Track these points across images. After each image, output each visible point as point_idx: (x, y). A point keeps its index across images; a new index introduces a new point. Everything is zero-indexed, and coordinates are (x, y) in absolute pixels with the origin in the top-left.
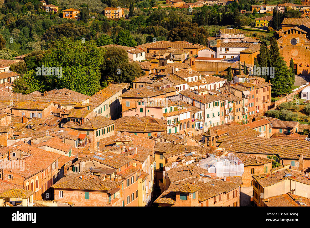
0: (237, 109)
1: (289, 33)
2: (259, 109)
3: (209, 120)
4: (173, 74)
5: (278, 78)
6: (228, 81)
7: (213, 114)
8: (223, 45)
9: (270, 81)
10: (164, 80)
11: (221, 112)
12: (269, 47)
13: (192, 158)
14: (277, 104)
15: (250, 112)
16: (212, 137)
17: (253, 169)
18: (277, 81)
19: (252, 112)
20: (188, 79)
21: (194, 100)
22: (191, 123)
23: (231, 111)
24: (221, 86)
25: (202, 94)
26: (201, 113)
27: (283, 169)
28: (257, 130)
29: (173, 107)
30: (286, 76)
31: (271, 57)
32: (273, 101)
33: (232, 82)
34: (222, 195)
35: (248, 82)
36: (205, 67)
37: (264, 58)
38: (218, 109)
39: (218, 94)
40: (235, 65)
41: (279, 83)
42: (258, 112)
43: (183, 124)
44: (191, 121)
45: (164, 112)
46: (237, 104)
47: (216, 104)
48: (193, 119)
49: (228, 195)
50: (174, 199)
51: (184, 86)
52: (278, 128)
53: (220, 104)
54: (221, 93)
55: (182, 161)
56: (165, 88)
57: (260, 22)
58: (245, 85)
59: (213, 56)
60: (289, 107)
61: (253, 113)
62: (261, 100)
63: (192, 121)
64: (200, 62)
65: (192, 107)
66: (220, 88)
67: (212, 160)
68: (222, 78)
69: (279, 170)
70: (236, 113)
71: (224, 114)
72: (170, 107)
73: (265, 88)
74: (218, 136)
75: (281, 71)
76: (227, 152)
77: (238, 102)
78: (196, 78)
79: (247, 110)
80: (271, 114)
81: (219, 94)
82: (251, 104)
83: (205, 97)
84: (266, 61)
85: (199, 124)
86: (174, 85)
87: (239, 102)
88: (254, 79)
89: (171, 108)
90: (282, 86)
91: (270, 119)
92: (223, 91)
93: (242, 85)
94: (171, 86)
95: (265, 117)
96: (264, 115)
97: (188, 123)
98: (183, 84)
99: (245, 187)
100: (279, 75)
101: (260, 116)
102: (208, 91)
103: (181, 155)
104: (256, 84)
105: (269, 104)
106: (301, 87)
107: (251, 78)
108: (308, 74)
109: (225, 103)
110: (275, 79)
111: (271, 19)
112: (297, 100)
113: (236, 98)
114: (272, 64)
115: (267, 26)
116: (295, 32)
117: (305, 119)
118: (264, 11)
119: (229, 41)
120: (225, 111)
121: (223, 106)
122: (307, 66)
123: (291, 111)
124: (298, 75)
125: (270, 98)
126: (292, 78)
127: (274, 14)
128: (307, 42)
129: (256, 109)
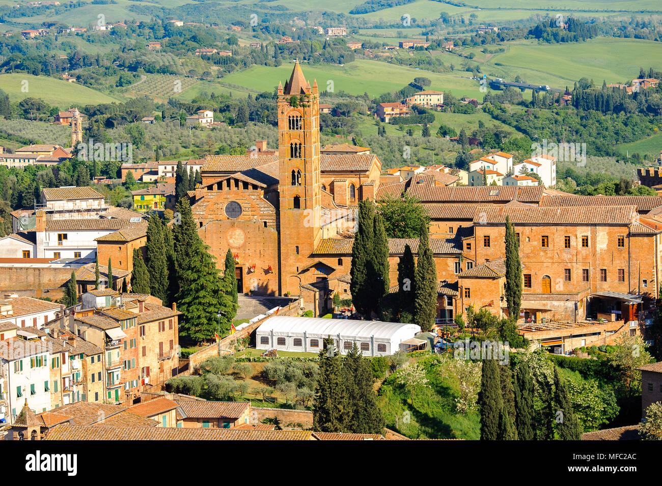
0: (93, 375)
1: (220, 187)
2: (148, 375)
3: (22, 400)
5: (195, 298)
6: (68, 307)
7: (33, 386)
8: (51, 227)
9: (174, 303)
11: (51, 381)
12: (171, 224)
14: (195, 361)
15: (125, 383)
16: (31, 430)
18: (194, 307)
19: (132, 382)
23: (77, 380)
24: (49, 320)
25: (2, 336)
30: (215, 292)
31: (175, 246)
32: (184, 356)
33: (78, 309)
35: (120, 307)
36: (8, 282)
37: (159, 248)
38: (43, 374)
39: (43, 338)
40: (86, 273)
41: (198, 310)
42: (146, 382)
46: (93, 361)
52: (198, 420)
53: (49, 362)
54: (51, 335)
57: (143, 199)
58: (111, 315)
59: (27, 254)
60: (226, 368)
61: (135, 385)
62: (153, 351)
66: (47, 324)
68: (52, 304)
70: (90, 385)
71: (59, 389)
73: (163, 323)
74: (47, 428)
75: (202, 281)
77: (96, 357)
79: (120, 376)
80: (181, 386)
81: (45, 337)
82: (129, 362)
84: (165, 255)
87: (99, 357)
88: (134, 299)
90: (206, 317)
91: (178, 398)
92: (56, 330)
95: (166, 393)
96: (163, 389)
100: (197, 291)
101: (153, 392)
102: (18, 329)
104: (141, 311)
105: (174, 363)
106: (255, 319)
107: (127, 298)
108: (269, 291)
109: (61, 360)
110: (187, 300)
111: (171, 190)
112: (245, 352)
113: (89, 346)
114: (180, 265)
115: (163, 209)
116: (237, 185)
117: (267, 395)
118: (154, 177)
119: (67, 216)
120: (62, 380)
121: (58, 367)
122: (267, 272)
123: (231, 377)
124: (247, 295)
125: (178, 350)
126: (231, 298)
127: (180, 178)
128: (268, 209)
129: (141, 376)
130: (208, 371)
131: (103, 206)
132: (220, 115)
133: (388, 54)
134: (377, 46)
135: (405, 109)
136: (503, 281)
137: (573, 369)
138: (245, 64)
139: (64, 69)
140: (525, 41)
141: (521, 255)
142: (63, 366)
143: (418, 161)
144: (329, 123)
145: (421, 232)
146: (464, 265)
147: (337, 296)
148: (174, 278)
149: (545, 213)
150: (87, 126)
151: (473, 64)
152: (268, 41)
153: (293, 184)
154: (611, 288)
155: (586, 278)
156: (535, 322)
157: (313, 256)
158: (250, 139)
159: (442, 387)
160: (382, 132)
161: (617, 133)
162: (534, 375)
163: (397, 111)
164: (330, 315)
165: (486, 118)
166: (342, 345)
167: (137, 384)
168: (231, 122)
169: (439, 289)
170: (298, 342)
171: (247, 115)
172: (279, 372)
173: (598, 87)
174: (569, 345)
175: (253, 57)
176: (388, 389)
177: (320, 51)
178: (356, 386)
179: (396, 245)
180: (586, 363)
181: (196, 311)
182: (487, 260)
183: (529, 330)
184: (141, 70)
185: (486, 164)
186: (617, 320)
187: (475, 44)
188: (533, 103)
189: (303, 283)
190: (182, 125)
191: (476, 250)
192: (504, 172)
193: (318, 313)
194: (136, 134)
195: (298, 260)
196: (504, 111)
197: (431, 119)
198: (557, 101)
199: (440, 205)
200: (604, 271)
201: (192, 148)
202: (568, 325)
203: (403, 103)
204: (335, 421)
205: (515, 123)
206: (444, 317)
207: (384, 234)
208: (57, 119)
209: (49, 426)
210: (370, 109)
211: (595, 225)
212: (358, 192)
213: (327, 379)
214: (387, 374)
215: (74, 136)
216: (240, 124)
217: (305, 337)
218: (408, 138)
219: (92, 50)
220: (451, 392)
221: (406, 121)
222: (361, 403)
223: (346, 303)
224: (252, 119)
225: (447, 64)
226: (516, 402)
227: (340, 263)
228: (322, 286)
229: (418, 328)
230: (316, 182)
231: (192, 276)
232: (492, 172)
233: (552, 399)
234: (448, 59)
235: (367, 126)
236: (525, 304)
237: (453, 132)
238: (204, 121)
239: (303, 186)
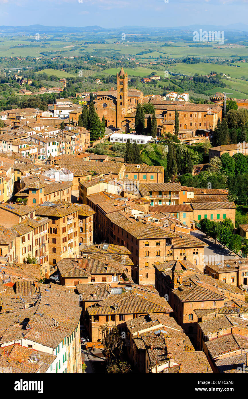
0: (68, 147)
1: (101, 99)
2: (82, 147)
3: (49, 153)
4: (25, 125)
5: (94, 128)
6: (62, 130)
7: (52, 150)
8: (58, 109)
9: (89, 129)
10: (19, 129)
11: (57, 149)
12: (88, 109)
13: (39, 171)
14: (94, 144)
15: (76, 150)
16: (52, 161)
17: (80, 179)
20: (35, 129)
21: (39, 141)
22: (38, 156)
23: (64, 148)
25: (45, 137)
26: (44, 149)
27: (99, 176)
29: (26, 145)
30: (100, 127)
31: (90, 114)
32: (91, 143)
33: (64, 130)
34: (60, 191)
35: (75, 130)
36: (46, 123)
37: (85, 115)
38: (55, 147)
39: (55, 138)
40: (66, 121)
42: (81, 150)
43: (32, 156)
44: (37, 154)
45: (20, 148)
46: (68, 144)
47: (54, 144)
49: (63, 192)
50: (28, 193)
51: (33, 133)
52: (95, 159)
53: (57, 144)
54: (57, 137)
55: (33, 173)
56: (20, 134)
57: (81, 102)
59: (51, 116)
60: (102, 146)
61: (78, 150)
62: (83, 142)
63: (39, 154)
64: (43, 119)
65: (38, 145)
66: (56, 134)
67: (52, 171)
68: (58, 129)
69: (97, 177)
70: (67, 150)
71: (59, 151)
73: (86, 134)
74: (56, 161)
76: (62, 168)
77: (69, 143)
78: (40, 128)
79: (75, 148)
80: (90, 151)
82: (77, 144)
83: (46, 139)
84: (87, 117)
85: (43, 157)
86: (26, 132)
88: (79, 128)
89: (25, 145)
90: (97, 133)
91: (90, 154)
92: (59, 136)
93: (71, 132)
94: (24, 133)
95: (86, 152)
96: (86, 151)
97: (36, 156)
99: (74, 191)
100: (95, 126)
101: (83, 152)
102: (49, 135)
103: (32, 170)
104: (80, 131)
105: (89, 145)
106: (110, 134)
107: (77, 128)
108: (113, 127)
109: (60, 143)
110: (92, 128)
111: (89, 100)
112: (107, 142)
113: (67, 140)
114: (91, 119)
115: (87, 105)
116: (106, 99)
117: (112, 153)
118: (84, 97)
119: (62, 106)
120: (60, 148)
121: (59, 145)
122: (113, 122)
123: (103, 149)
124: (108, 127)
125: (89, 141)
126: (104, 128)
127: (91, 97)
128: (114, 105)
129: (80, 148)
130: (98, 147)
131: (71, 104)
132: (102, 81)
133: (146, 66)
134: (143, 64)
135: (150, 80)
136: (174, 125)
137: (192, 149)
138: (109, 67)
139: (62, 68)
140: (181, 63)
141: (179, 119)
143: (153, 94)
144: (130, 83)
145: (153, 112)
146: (164, 121)
147: (131, 128)
148: (89, 123)
149: (185, 108)
150: (67, 83)
151: (168, 69)
152: (115, 62)
153: (120, 99)
154: (202, 128)
155: (196, 125)
156: (182, 136)
157: (125, 118)
158: (109, 87)
159: (158, 153)
160: (144, 86)
161: (205, 88)
162: (182, 150)
163: (148, 81)
164: (129, 133)
165: (171, 83)
166: (132, 141)
168: (105, 83)
169: (158, 127)
170: (121, 140)
171: (109, 81)
172: (116, 148)
173: (200, 76)
174: (191, 143)
175: (111, 66)
176: (144, 153)
177: (128, 65)
178: (135, 152)
179: (146, 115)
180: (195, 147)
181: (95, 131)
182: (170, 120)
183: (180, 138)
184: (82, 68)
185: (171, 95)
186: (203, 136)
187: (169, 64)
188: (183, 79)
189: (123, 125)
190: (92, 83)
191: (167, 117)
192: (175, 97)
193: (126, 133)
194: (80, 85)
195: (121, 119)
196: (175, 81)
197: (157, 83)
198: (189, 79)
199: (158, 105)
200: (200, 124)
201: (94, 89)
202: (191, 137)
203: (149, 78)
204: (130, 161)
205: (178, 85)
206: (159, 134)
207: (144, 112)
208: (60, 81)
210: (141, 80)
211: (198, 111)
212: (137, 101)
213: (128, 150)
214: (144, 149)
215: (64, 85)
216: (107, 83)
217: (123, 139)
218: (151, 88)
219: (69, 63)
220: (160, 154)
221: (150, 83)
222: (137, 156)
223: (133, 130)
224: (110, 82)
225: (161, 69)
226: (177, 157)
227: (132, 120)
228: (127, 126)
229: (151, 137)
230: (126, 99)
231: (94, 122)
232: (172, 97)
233: (186, 156)
234: (161, 67)
235: (140, 84)
236: (180, 132)
237: (162, 86)
238: (98, 82)
239: (123, 100)
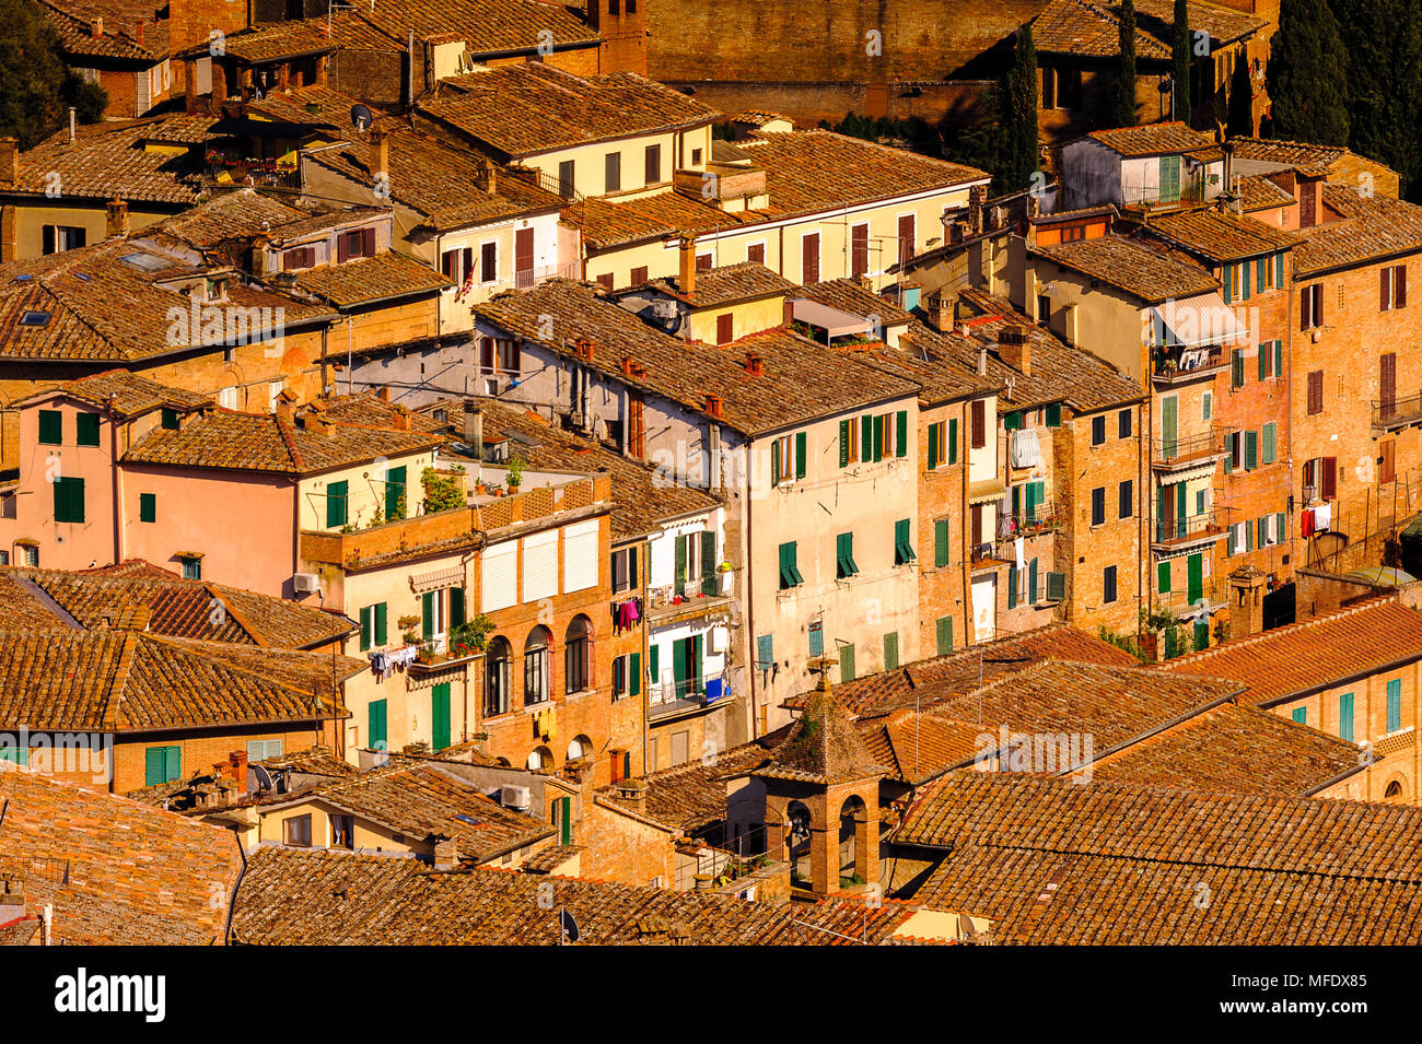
0: (1098, 495)
2: (1329, 492)
3: (797, 604)
4: (401, 107)
6: (996, 188)
7: (845, 542)
10: (309, 170)
11: (922, 521)
15: (1233, 530)
16: (836, 797)
19: (1262, 524)
20: (567, 169)
21: (638, 395)
22: (606, 645)
23: (1030, 511)
24: (920, 247)
25: (725, 325)
26: (708, 539)
28: (1319, 714)
29: (416, 466)
33: (1042, 203)
35: (1220, 202)
38: (890, 491)
39: (893, 334)
42: (1319, 524)
43: (517, 646)
44: (600, 618)
45: (313, 516)
46: (1099, 435)
47: (875, 442)
48: (624, 596)
51: (526, 240)
53: (915, 441)
54: (925, 317)
56: (326, 257)
58: (1182, 239)
61: (1272, 534)
62: (1355, 393)
63: (622, 617)
65: (613, 463)
66: (910, 263)
68: (935, 163)
70: (1083, 536)
71: (955, 551)
72: (380, 470)
73: (1401, 272)
74: (909, 787)
77: (1112, 419)
78: (653, 155)
79: (1210, 499)
81: (903, 330)
82: (1252, 438)
83: (752, 363)
85: (688, 654)
86: (420, 234)
87: (1125, 419)
88: (1280, 167)
89: (397, 478)
92: (949, 296)
94: (382, 245)
96: (1389, 560)
97: (577, 641)
98: (518, 225)
101: (1348, 568)
102: (790, 293)
104: (1307, 219)
107: (1253, 162)
109: (966, 432)
113: (1085, 369)
120: (969, 513)
121: (953, 459)
129: (1298, 498)
142: (974, 454)
167: (1281, 531)
209: (914, 778)
